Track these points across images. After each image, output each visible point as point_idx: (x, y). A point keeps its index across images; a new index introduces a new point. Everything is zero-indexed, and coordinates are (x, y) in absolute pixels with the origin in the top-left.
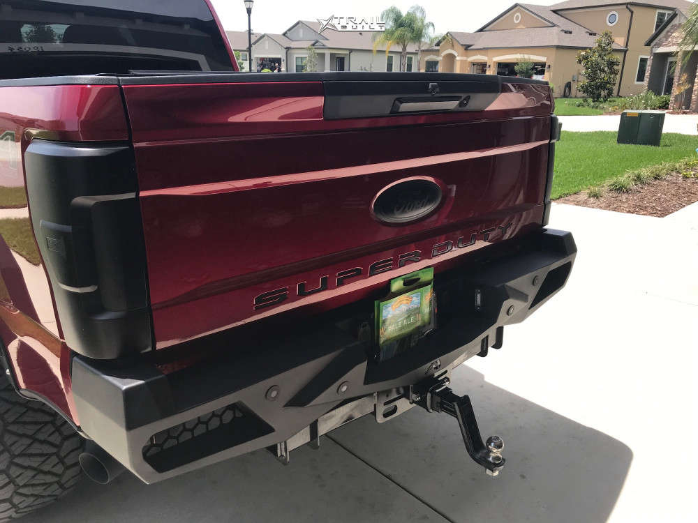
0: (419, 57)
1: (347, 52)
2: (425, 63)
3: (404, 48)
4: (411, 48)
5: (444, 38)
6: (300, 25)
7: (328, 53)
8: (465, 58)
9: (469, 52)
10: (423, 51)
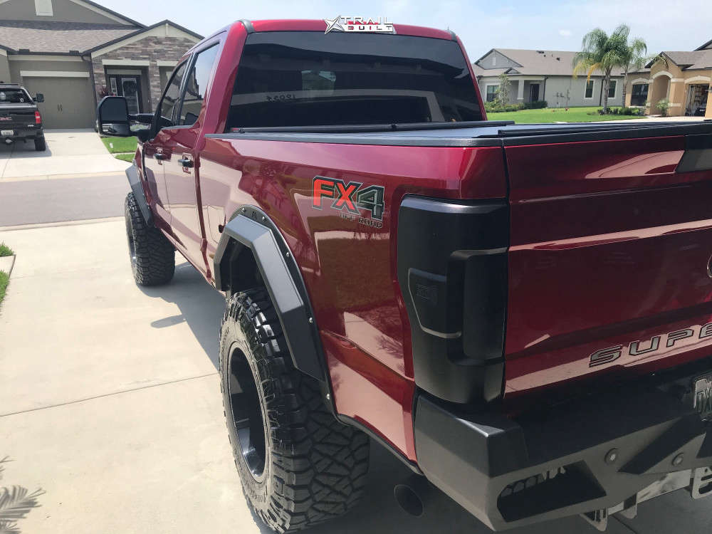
0: (625, 81)
1: (543, 79)
2: (631, 87)
3: (608, 71)
4: (616, 71)
5: (656, 59)
6: (494, 53)
7: (521, 80)
8: (681, 80)
9: (687, 73)
10: (629, 74)
